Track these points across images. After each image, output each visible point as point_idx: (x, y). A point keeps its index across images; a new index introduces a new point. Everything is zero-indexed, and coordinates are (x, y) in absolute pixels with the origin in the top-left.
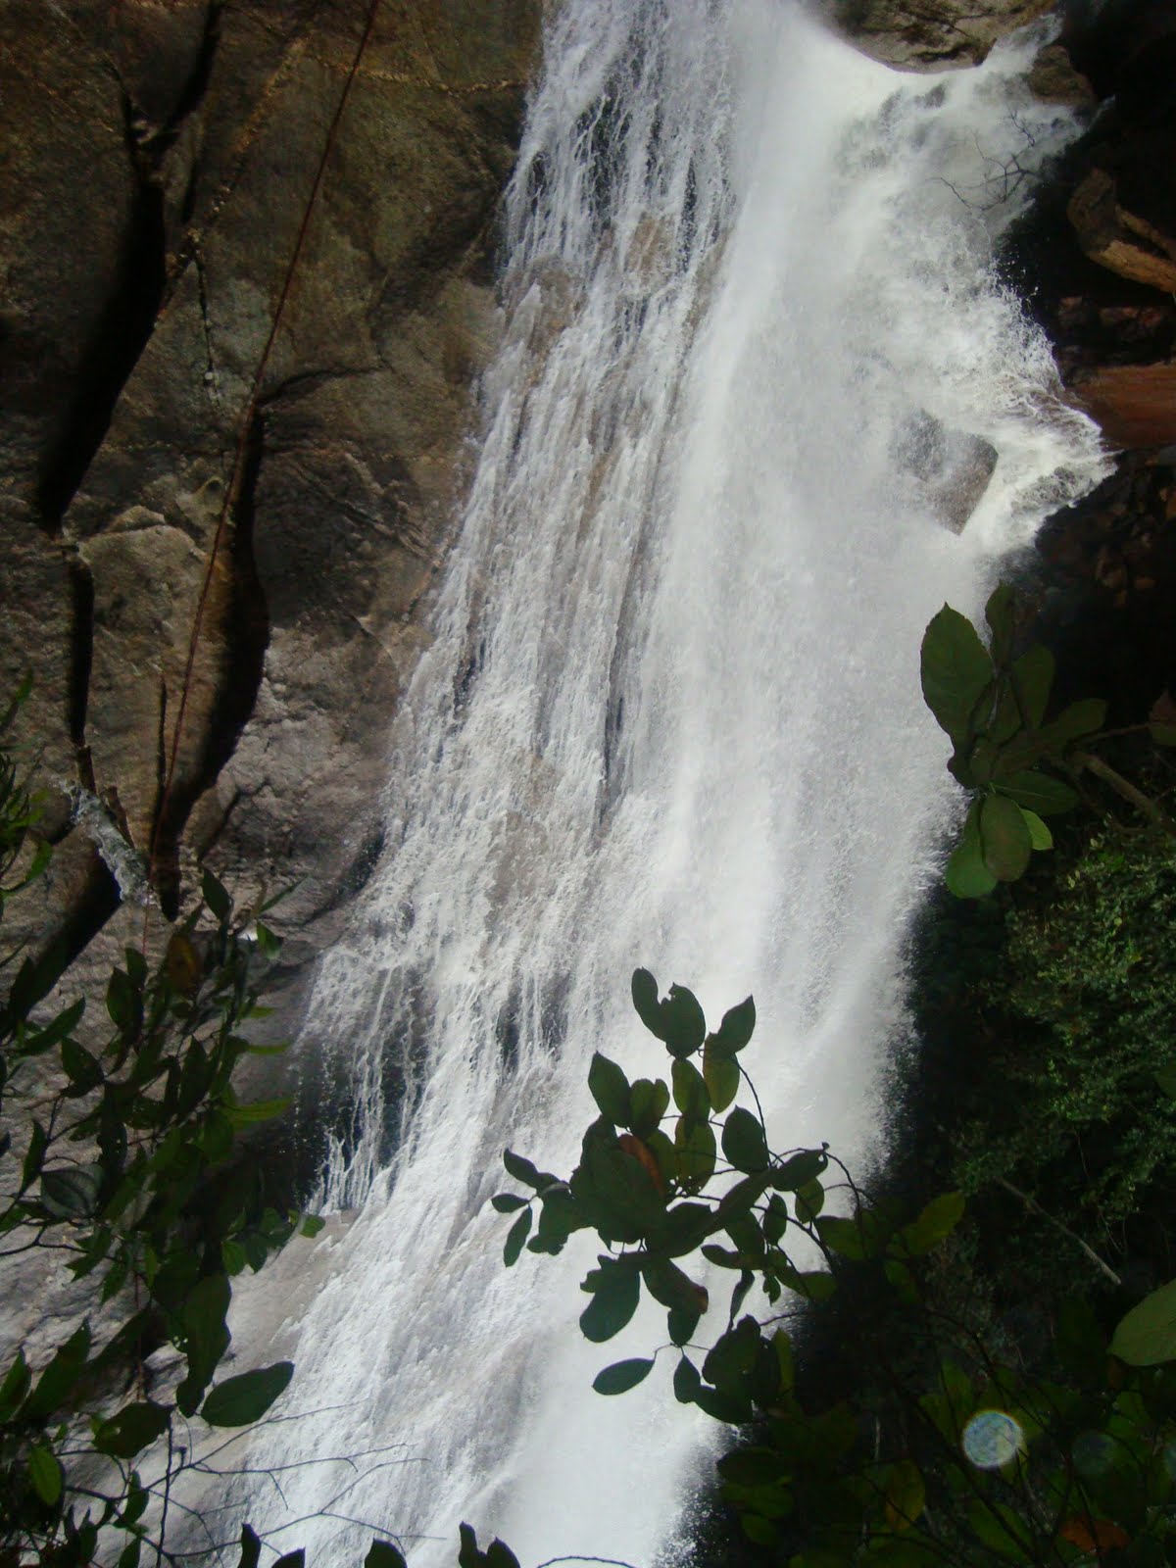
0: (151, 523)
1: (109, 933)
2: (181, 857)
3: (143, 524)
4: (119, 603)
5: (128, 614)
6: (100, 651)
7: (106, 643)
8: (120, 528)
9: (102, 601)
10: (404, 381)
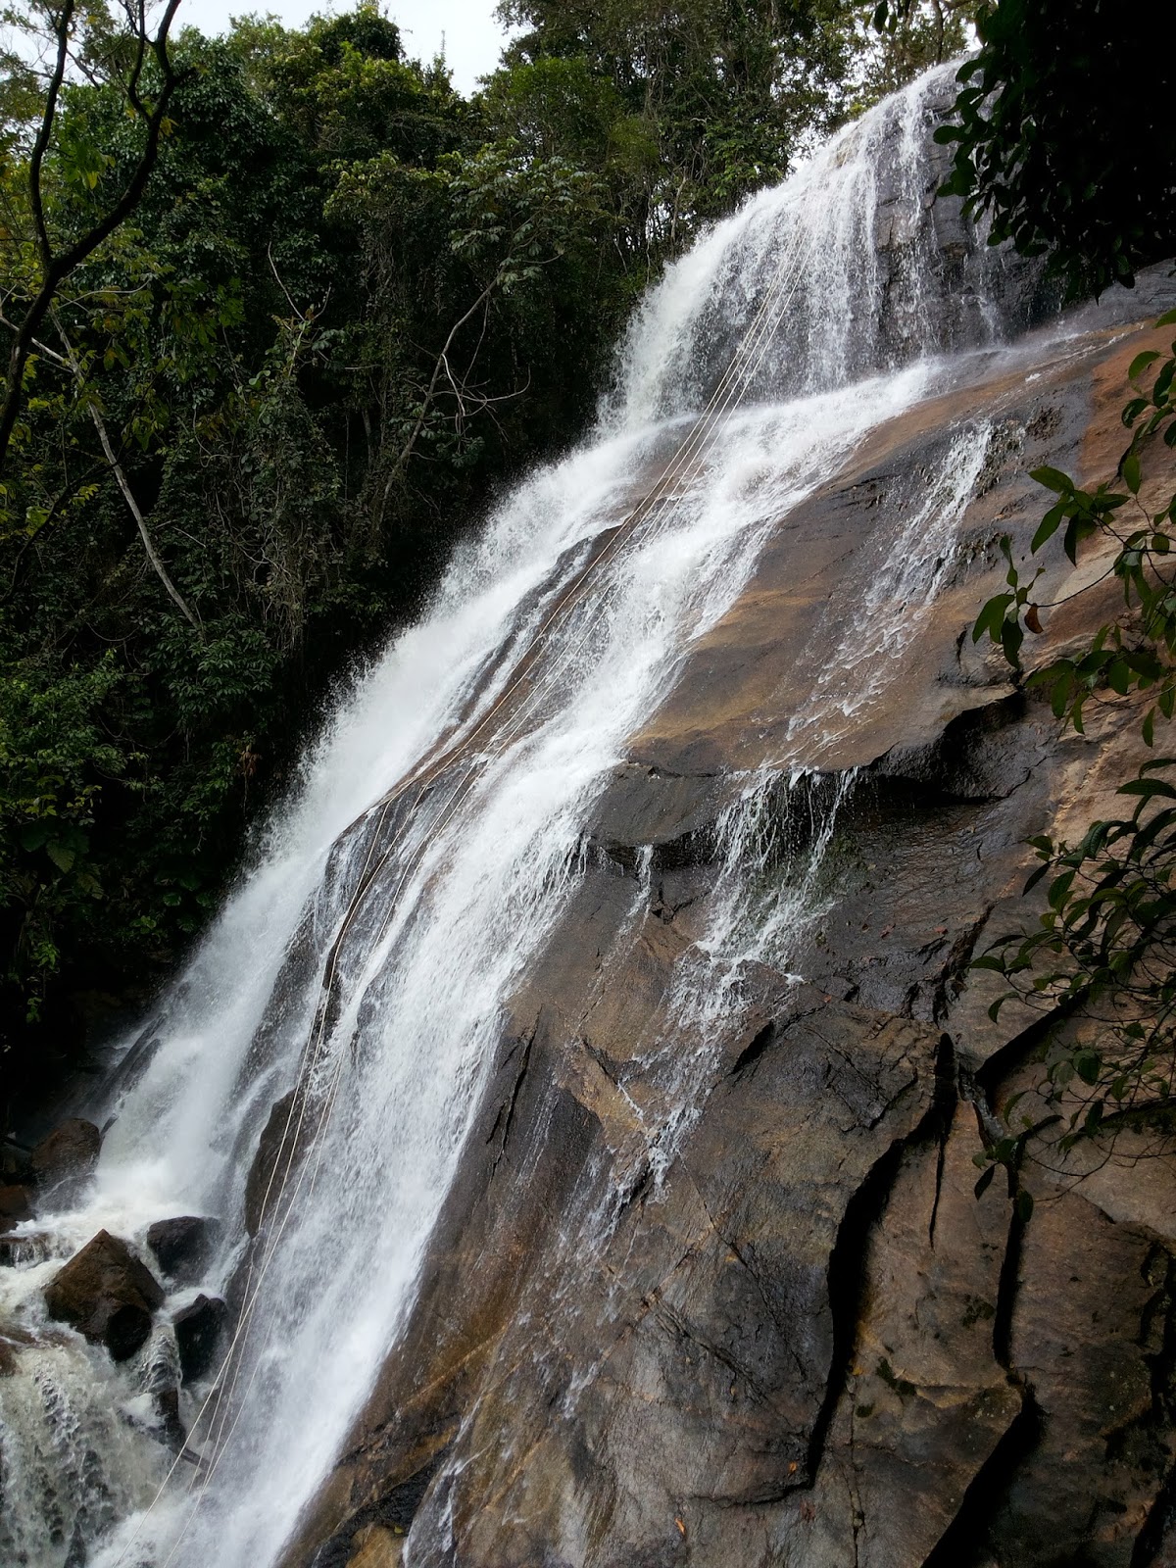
0: (929, 1388)
1: (1000, 1037)
2: (933, 1085)
3: (938, 1390)
4: (968, 1321)
5: (960, 1309)
6: (992, 1281)
7: (987, 1288)
8: (963, 1390)
9: (985, 1327)
10: (661, 1480)
